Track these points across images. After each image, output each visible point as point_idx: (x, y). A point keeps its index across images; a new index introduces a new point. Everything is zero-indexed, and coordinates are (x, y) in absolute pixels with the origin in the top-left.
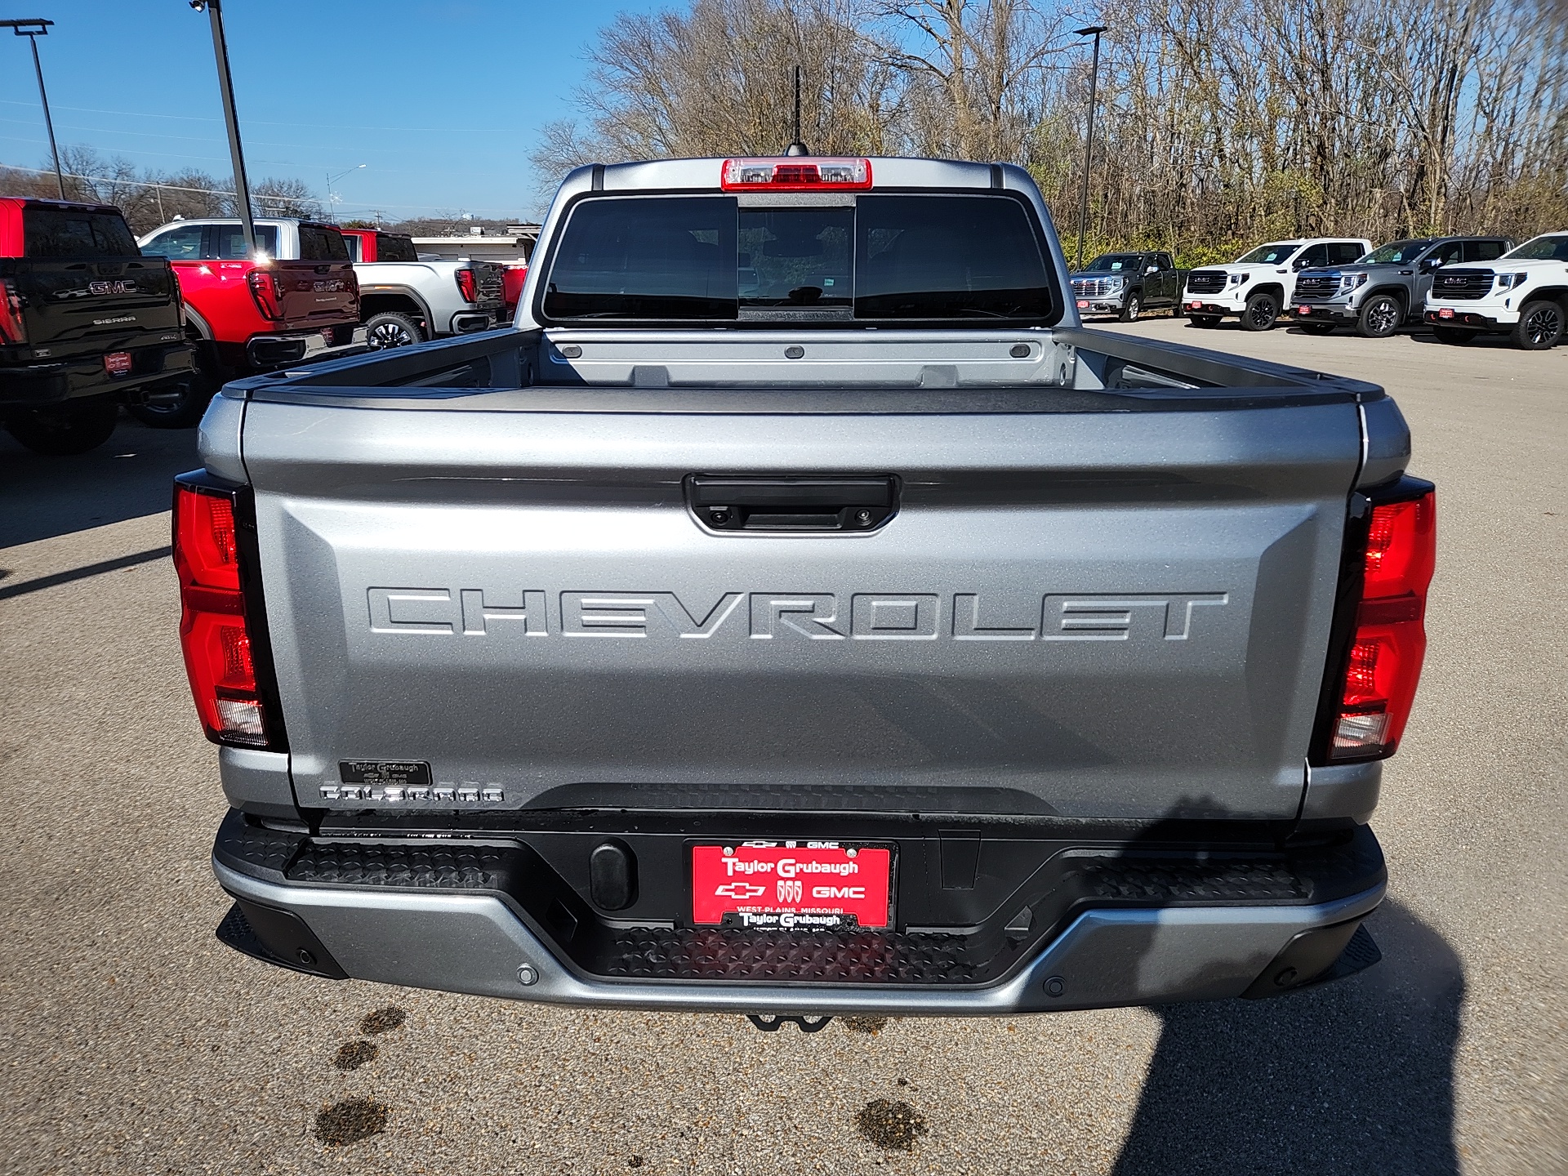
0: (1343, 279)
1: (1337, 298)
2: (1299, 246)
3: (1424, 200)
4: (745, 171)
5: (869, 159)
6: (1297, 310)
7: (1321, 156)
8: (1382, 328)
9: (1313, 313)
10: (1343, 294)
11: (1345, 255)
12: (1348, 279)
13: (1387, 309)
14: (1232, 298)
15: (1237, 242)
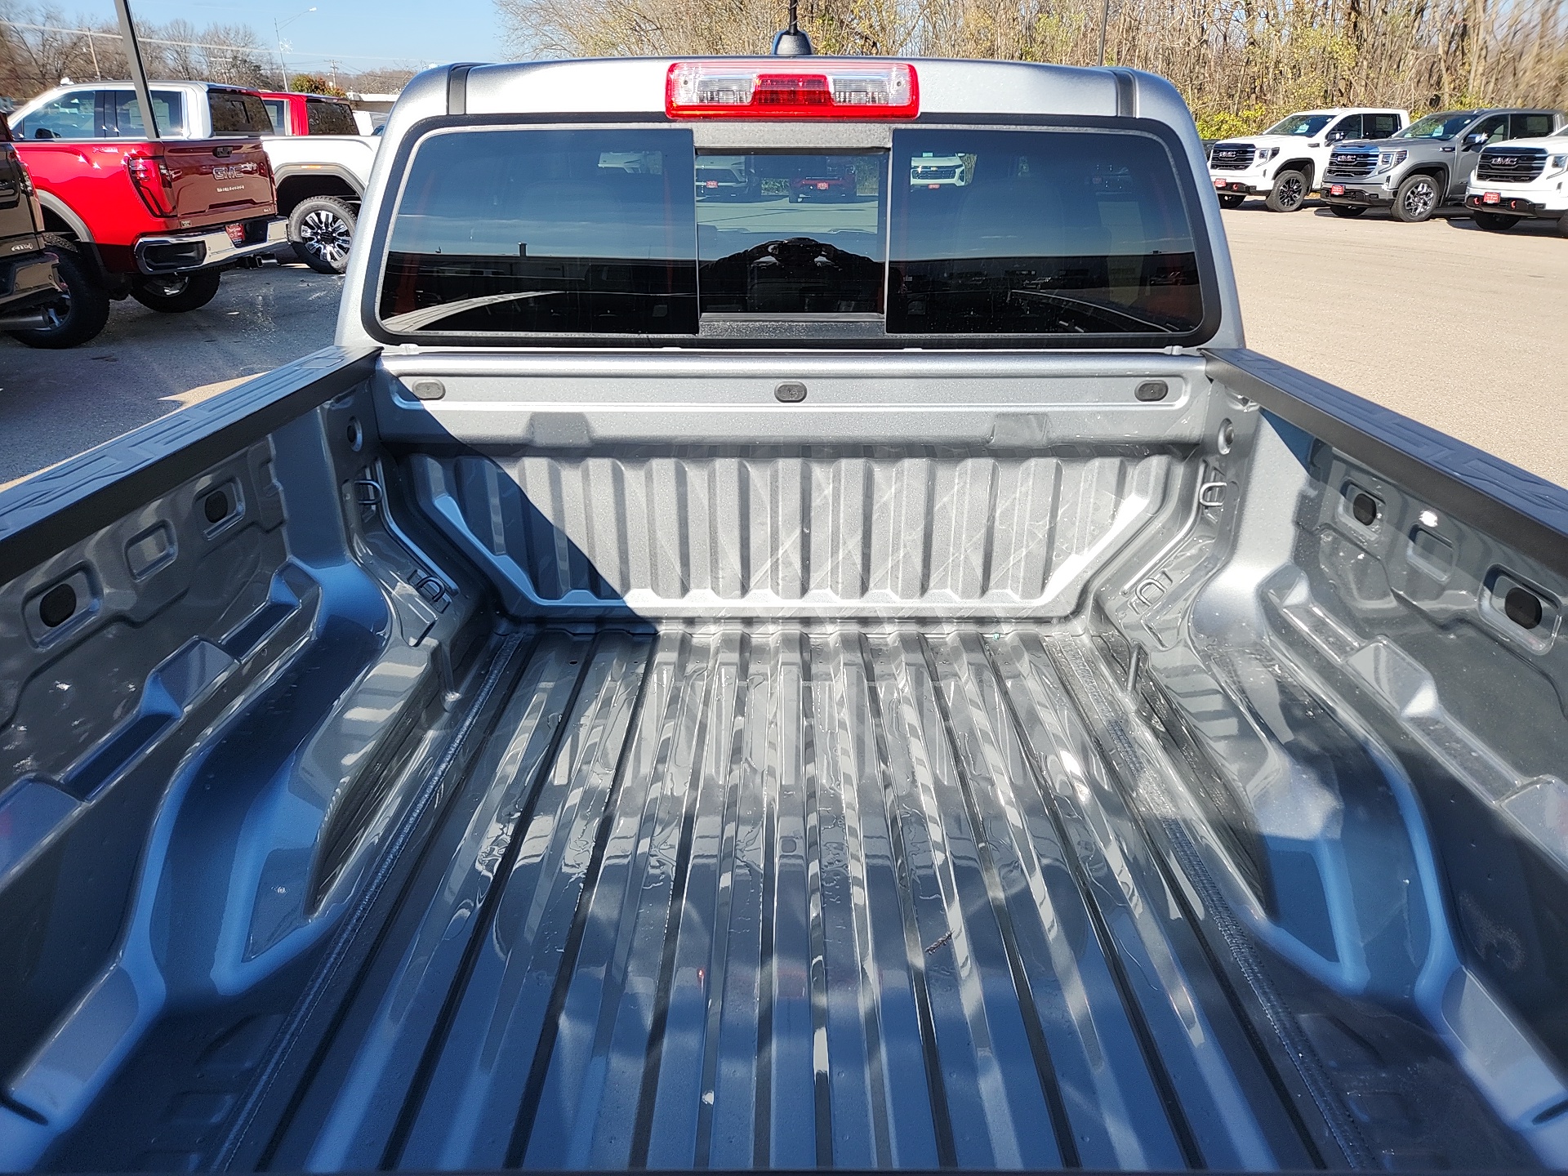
0: (1381, 156)
1: (1373, 177)
2: (1333, 117)
3: (1464, 64)
4: (704, 84)
5: (916, 65)
6: (1329, 191)
7: (1356, 11)
8: (1418, 211)
9: (1346, 194)
10: (1379, 173)
11: (1378, 127)
12: (1387, 156)
13: (1424, 191)
14: (1259, 176)
15: (1261, 108)
